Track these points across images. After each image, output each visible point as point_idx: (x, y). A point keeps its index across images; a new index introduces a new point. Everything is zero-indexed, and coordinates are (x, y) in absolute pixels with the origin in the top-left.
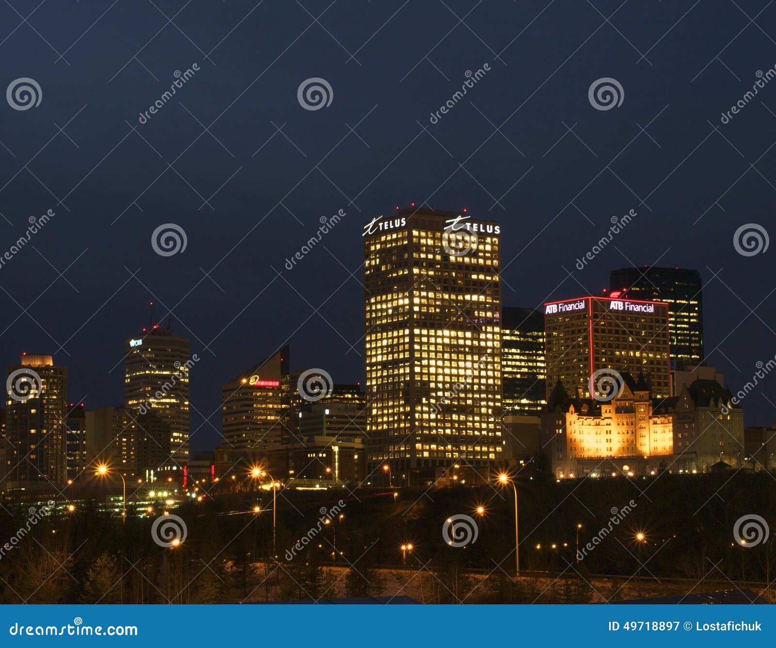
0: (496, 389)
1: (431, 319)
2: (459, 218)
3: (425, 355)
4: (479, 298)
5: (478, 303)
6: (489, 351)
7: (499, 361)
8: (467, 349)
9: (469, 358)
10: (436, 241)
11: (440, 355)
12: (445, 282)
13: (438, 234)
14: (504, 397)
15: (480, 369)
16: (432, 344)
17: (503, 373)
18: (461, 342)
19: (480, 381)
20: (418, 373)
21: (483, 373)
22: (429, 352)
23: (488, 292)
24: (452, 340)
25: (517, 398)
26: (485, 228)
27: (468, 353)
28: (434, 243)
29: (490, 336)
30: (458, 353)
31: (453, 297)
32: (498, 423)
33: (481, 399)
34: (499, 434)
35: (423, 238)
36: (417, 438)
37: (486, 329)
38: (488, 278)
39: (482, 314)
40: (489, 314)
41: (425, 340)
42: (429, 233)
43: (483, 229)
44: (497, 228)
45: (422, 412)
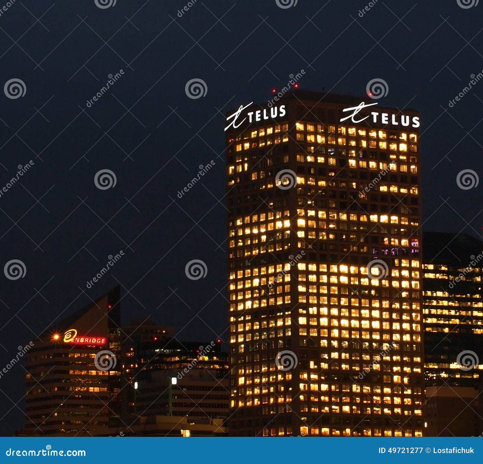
0: (415, 348)
1: (321, 249)
2: (362, 106)
3: (313, 300)
4: (389, 220)
5: (388, 226)
6: (404, 294)
7: (419, 308)
8: (373, 292)
9: (376, 304)
10: (329, 138)
11: (334, 301)
12: (341, 196)
13: (332, 129)
14: (426, 360)
15: (391, 321)
16: (323, 284)
17: (424, 326)
18: (365, 282)
19: (391, 337)
20: (303, 326)
21: (396, 326)
22: (319, 295)
23: (403, 211)
24: (352, 279)
25: (444, 361)
26: (398, 119)
27: (375, 298)
28: (327, 141)
29: (405, 273)
30: (360, 297)
31: (353, 217)
32: (418, 398)
33: (393, 363)
34: (418, 412)
35: (311, 133)
36: (303, 419)
37: (400, 263)
38: (403, 191)
39: (395, 242)
40: (404, 242)
41: (313, 278)
42: (319, 127)
43: (396, 121)
44: (415, 119)
45: (309, 381)
